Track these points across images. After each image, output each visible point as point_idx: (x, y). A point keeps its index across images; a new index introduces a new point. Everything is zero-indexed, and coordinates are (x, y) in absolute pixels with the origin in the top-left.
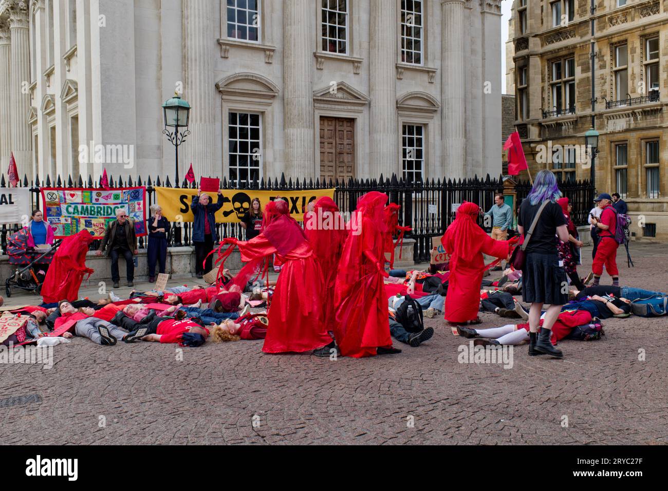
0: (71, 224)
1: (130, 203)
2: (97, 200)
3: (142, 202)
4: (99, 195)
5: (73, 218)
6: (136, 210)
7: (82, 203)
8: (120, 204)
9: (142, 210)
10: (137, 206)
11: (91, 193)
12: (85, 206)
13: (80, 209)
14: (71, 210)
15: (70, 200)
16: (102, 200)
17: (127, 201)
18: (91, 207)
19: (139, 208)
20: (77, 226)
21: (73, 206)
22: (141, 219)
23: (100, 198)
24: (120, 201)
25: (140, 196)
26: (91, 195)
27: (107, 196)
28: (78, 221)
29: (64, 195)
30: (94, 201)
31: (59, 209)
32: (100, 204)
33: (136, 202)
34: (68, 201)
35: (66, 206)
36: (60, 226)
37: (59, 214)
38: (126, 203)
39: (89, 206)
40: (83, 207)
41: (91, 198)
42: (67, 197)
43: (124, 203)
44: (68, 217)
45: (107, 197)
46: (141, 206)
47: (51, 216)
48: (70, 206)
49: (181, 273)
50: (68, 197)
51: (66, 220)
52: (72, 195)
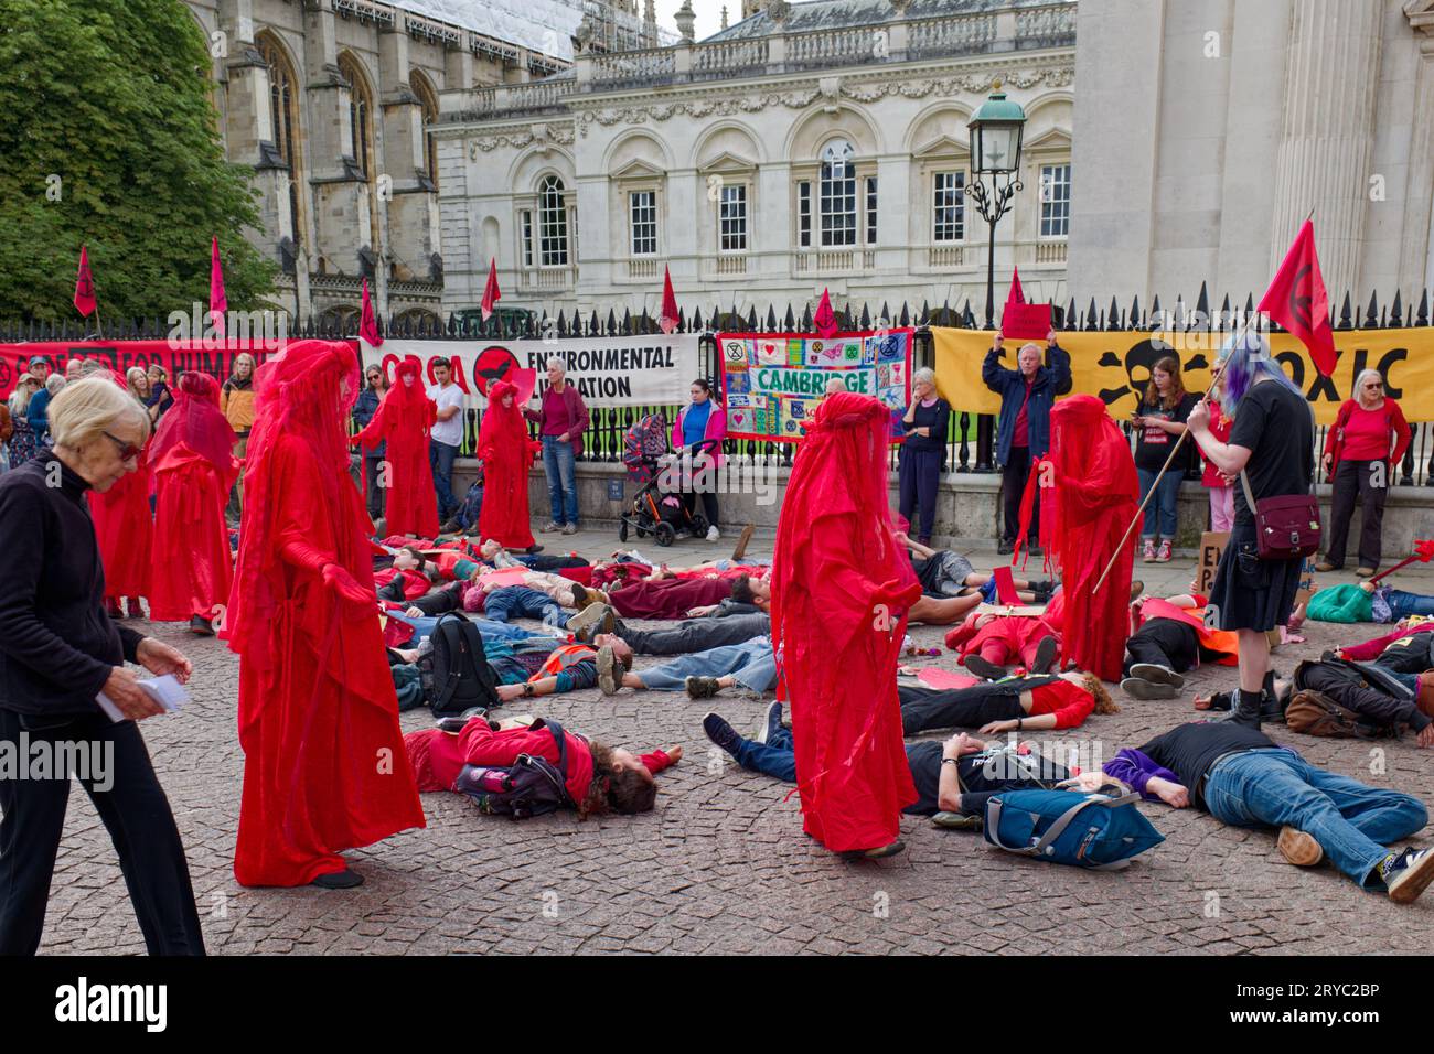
0: (767, 409)
1: (879, 366)
2: (814, 359)
3: (903, 364)
4: (817, 348)
5: (770, 397)
6: (892, 384)
7: (786, 366)
8: (859, 367)
9: (903, 382)
10: (893, 374)
11: (804, 343)
12: (791, 371)
13: (782, 379)
14: (767, 379)
15: (766, 359)
16: (823, 361)
17: (872, 363)
18: (802, 374)
19: (897, 379)
20: (777, 414)
21: (770, 371)
22: (900, 403)
23: (819, 355)
24: (857, 362)
25: (899, 351)
26: (803, 348)
27: (834, 351)
28: (779, 405)
29: (756, 348)
30: (808, 362)
31: (746, 378)
32: (820, 368)
33: (891, 364)
34: (761, 362)
35: (758, 371)
36: (748, 413)
37: (746, 389)
38: (870, 367)
39: (799, 371)
40: (787, 373)
41: (804, 354)
42: (759, 353)
43: (866, 367)
44: (763, 394)
45: (833, 353)
46: (902, 373)
47: (733, 391)
48: (766, 372)
49: (974, 537)
50: (762, 353)
51: (758, 401)
52: (770, 349)
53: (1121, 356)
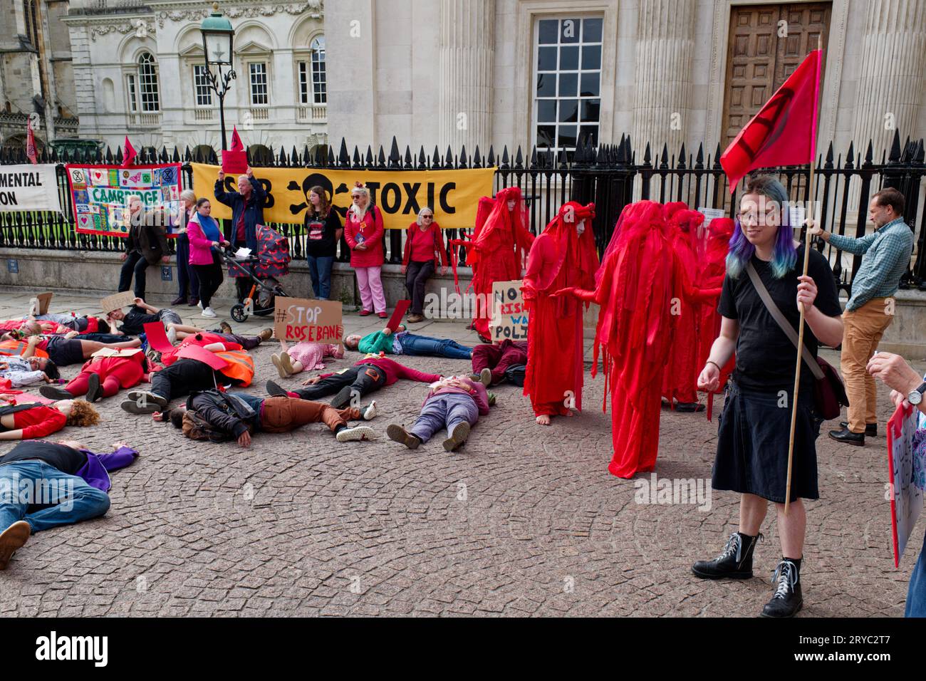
0: (100, 214)
1: (163, 188)
2: (125, 182)
3: (177, 186)
4: (126, 175)
5: (101, 207)
7: (109, 187)
8: (151, 188)
10: (172, 193)
11: (118, 172)
12: (112, 190)
13: (107, 195)
14: (98, 195)
15: (97, 182)
16: (130, 183)
17: (159, 185)
18: (119, 192)
20: (107, 218)
21: (100, 189)
23: (128, 180)
24: (150, 185)
25: (174, 178)
26: (118, 175)
27: (136, 177)
28: (107, 211)
29: (90, 174)
30: (122, 185)
31: (86, 193)
32: (129, 188)
33: (170, 186)
34: (94, 184)
35: (93, 189)
36: (89, 217)
37: (87, 201)
38: (158, 188)
39: (117, 190)
40: (110, 191)
41: (118, 179)
42: (92, 178)
43: (155, 188)
44: (97, 204)
45: (136, 179)
47: (79, 202)
48: (97, 190)
50: (94, 178)
51: (95, 209)
52: (98, 175)
53: (300, 184)
